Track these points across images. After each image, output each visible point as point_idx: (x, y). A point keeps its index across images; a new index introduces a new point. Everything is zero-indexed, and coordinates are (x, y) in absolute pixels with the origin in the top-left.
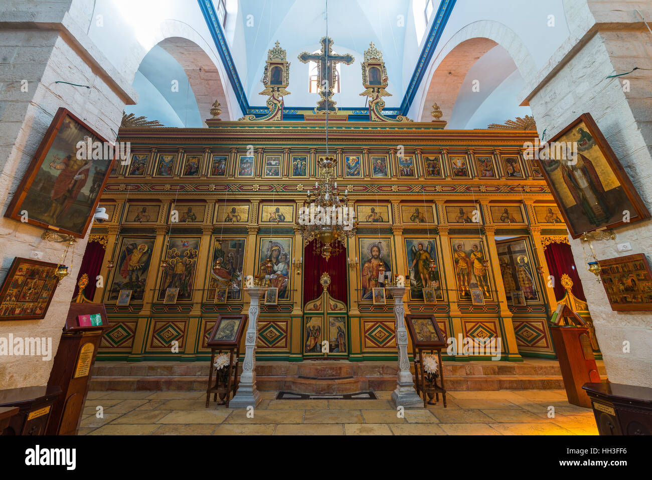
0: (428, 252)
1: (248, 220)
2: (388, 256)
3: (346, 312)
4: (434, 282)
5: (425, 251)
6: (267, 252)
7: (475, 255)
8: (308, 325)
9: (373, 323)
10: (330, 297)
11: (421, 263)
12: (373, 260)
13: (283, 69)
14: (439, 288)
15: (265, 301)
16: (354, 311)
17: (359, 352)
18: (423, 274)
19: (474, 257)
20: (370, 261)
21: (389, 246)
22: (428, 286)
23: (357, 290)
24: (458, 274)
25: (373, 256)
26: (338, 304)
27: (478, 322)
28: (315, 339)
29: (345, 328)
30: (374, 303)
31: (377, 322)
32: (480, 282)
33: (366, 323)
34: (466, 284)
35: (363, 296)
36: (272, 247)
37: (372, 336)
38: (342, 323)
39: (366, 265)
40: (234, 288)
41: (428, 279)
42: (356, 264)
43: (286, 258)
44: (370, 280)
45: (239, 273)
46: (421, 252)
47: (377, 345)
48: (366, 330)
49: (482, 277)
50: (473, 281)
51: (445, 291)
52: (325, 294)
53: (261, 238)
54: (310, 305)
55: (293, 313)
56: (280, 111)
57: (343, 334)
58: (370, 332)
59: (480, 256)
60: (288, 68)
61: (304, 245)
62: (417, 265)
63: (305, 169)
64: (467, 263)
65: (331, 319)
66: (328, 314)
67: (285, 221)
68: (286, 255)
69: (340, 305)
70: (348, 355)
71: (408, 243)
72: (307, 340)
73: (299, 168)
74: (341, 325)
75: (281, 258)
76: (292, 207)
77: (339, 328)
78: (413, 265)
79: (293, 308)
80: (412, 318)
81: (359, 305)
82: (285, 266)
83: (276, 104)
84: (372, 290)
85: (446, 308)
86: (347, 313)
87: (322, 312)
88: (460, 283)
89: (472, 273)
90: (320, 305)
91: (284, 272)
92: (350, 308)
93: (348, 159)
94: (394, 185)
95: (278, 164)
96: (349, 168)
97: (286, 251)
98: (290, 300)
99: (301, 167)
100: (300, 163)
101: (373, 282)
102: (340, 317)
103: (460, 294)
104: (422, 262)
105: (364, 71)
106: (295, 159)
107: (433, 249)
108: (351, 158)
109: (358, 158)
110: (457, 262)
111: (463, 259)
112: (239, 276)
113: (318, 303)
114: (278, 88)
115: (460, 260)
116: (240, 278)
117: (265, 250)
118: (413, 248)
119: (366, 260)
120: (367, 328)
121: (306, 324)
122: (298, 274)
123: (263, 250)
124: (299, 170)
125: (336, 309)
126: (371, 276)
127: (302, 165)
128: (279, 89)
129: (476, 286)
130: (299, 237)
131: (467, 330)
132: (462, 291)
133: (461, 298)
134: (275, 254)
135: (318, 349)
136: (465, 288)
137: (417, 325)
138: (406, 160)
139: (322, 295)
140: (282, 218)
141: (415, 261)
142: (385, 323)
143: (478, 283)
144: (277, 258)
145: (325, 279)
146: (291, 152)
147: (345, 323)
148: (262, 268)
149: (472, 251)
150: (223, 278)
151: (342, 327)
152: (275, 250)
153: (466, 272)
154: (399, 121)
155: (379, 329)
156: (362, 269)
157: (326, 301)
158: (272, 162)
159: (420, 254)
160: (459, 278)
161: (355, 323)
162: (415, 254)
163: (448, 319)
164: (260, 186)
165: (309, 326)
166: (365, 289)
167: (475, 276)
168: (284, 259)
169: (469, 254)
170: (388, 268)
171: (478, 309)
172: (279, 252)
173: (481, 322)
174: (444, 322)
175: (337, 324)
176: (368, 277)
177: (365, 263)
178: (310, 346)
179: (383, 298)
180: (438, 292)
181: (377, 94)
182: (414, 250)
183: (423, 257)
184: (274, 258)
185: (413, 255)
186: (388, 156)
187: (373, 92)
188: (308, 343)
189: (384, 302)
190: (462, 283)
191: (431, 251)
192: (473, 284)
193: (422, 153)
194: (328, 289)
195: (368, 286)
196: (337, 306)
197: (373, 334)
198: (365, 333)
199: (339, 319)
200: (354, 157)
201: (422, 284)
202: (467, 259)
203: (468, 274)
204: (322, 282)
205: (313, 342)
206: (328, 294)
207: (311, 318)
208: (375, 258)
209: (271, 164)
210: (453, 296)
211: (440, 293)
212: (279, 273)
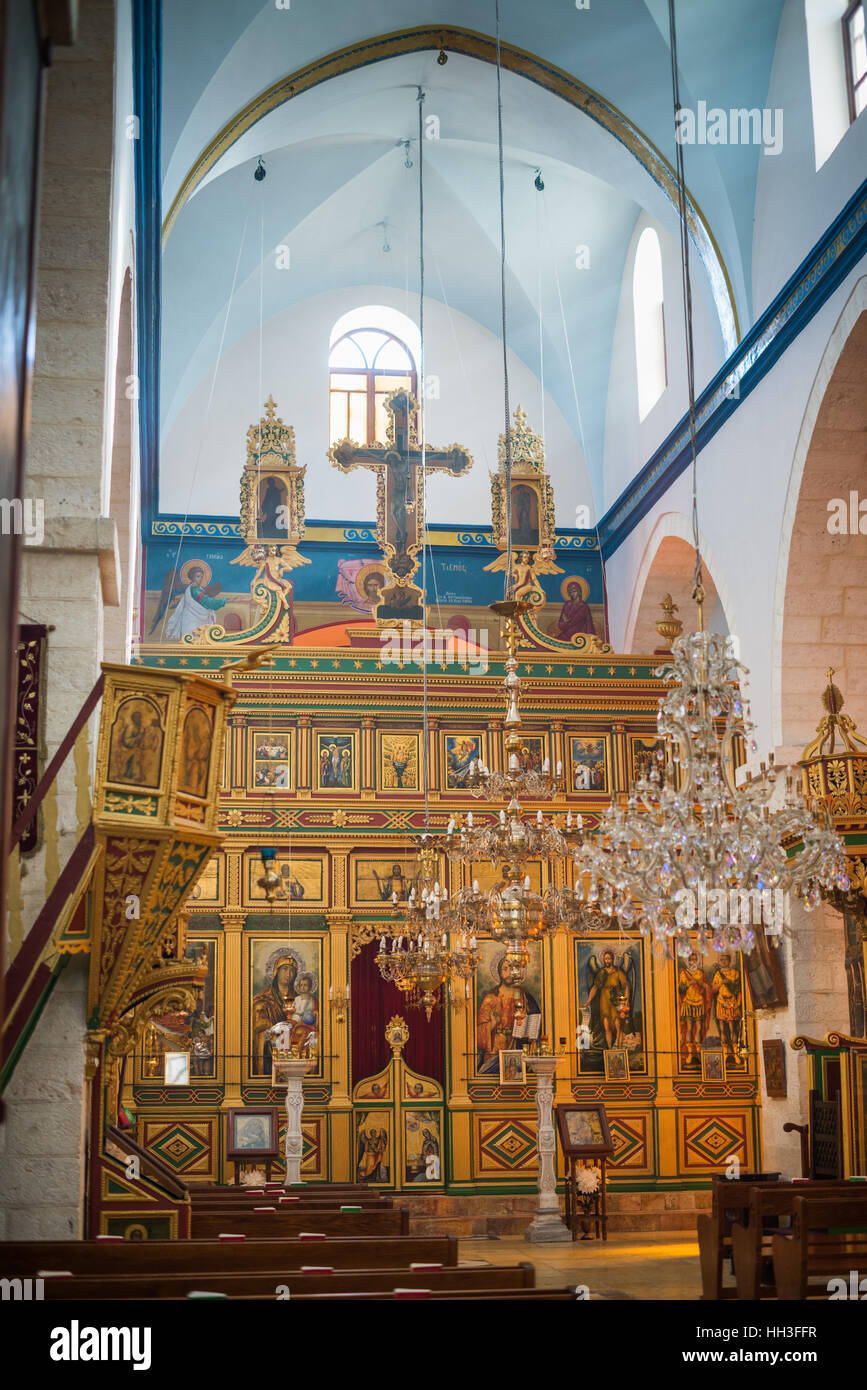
0: (623, 970)
1: (218, 896)
2: (537, 979)
3: (441, 1100)
4: (631, 1035)
5: (620, 968)
6: (267, 971)
7: (723, 976)
8: (361, 1129)
9: (498, 1123)
10: (408, 1070)
11: (607, 995)
12: (503, 990)
13: (288, 484)
14: (639, 1049)
15: (273, 1080)
16: (460, 1098)
17: (468, 1178)
18: (610, 1018)
19: (720, 980)
20: (495, 991)
21: (539, 956)
22: (616, 1044)
23: (466, 1055)
24: (683, 1019)
25: (503, 981)
26: (424, 1084)
27: (711, 1117)
28: (376, 1156)
29: (439, 1133)
30: (502, 1082)
31: (507, 1120)
32: (726, 1035)
33: (483, 1123)
34: (697, 1039)
35: (479, 1067)
36: (277, 962)
37: (496, 1150)
38: (434, 1123)
39: (488, 1000)
40: (199, 1051)
41: (618, 1030)
42: (467, 999)
43: (310, 985)
44: (494, 1033)
45: (207, 1020)
46: (609, 970)
47: (506, 1166)
48: (483, 1136)
49: (731, 1025)
50: (713, 1032)
51: (650, 1056)
52: (397, 1063)
53: (250, 939)
54: (365, 1087)
55: (331, 1104)
56: (286, 617)
57: (433, 1145)
58: (491, 1139)
59: (733, 979)
60: (300, 484)
61: (350, 955)
62: (596, 1000)
63: (349, 771)
64: (704, 995)
65: (410, 1116)
66: (403, 1104)
67: (304, 896)
68: (307, 978)
69: (430, 1086)
70: (446, 1186)
71: (582, 949)
72: (360, 1158)
73: (335, 765)
74: (432, 1127)
75: (299, 985)
76: (319, 863)
77: (427, 1133)
78: (590, 999)
79: (330, 1095)
80: (567, 1111)
81: (469, 1086)
82: (307, 1004)
83: (274, 593)
84: (498, 1053)
85: (648, 1092)
86: (444, 1104)
87: (391, 1100)
88: (684, 1038)
89: (712, 1016)
90: (385, 1086)
91: (308, 1017)
92: (451, 1093)
93: (452, 743)
94: (556, 813)
95: (283, 756)
96: (455, 767)
97: (310, 970)
98: (322, 1077)
99: (339, 765)
100: (336, 753)
101: (501, 1037)
102: (430, 1112)
103: (682, 1059)
104: (608, 992)
105: (498, 499)
106: (325, 743)
107: (634, 963)
108: (459, 740)
109: (476, 741)
110: (683, 992)
111: (699, 986)
112: (207, 1026)
113: (381, 1083)
114: (279, 546)
115: (690, 988)
116: (210, 1031)
117: (261, 966)
118: (592, 961)
119: (488, 989)
120: (485, 1132)
121: (358, 1125)
122: (341, 1021)
123: (258, 967)
124: (335, 770)
125: (422, 1095)
126: (498, 1024)
127: (341, 757)
128: (283, 549)
129: (716, 1042)
130: (338, 937)
131: (689, 1132)
132: (687, 1054)
133: (683, 1069)
134: (285, 975)
135: (384, 1176)
136: (694, 1047)
137: (573, 1120)
138: (590, 746)
139: (390, 1066)
140: (298, 889)
141: (593, 992)
142: (523, 1122)
143: (723, 1037)
144: (290, 985)
145: (397, 1032)
146: (314, 724)
147: (438, 1123)
148: (259, 1007)
149: (717, 968)
150: (173, 1030)
151: (434, 1132)
152: (285, 967)
153: (699, 1014)
154: (576, 648)
155: (511, 1133)
156: (478, 1009)
157: (400, 1079)
158: (268, 748)
159: (606, 974)
160: (684, 1027)
161: (460, 1122)
162: (595, 975)
163: (651, 1111)
164: (244, 814)
165: (364, 1132)
166: (483, 1053)
167: (718, 1021)
168: (306, 988)
169: (710, 973)
170: (533, 1005)
171: (714, 1091)
172: (295, 970)
173: (717, 1117)
174: (644, 1118)
175: (423, 1126)
176: (490, 1027)
177: (485, 994)
178: (365, 1170)
179: (520, 1070)
180: (637, 1058)
181: (528, 567)
182: (594, 966)
183: (613, 981)
184: (285, 985)
185: (591, 977)
186: (546, 736)
187: (518, 561)
188: (362, 1164)
189: (522, 1079)
190: (688, 1038)
191: (630, 968)
192: (710, 1038)
193: (628, 729)
194: (403, 1053)
195: (490, 1046)
196: (422, 1088)
197: (498, 1144)
198: (482, 1141)
199: (428, 1114)
200: (467, 739)
201: (606, 1042)
202: (706, 986)
203: (704, 1019)
204: (390, 1037)
205: (372, 1162)
206: (403, 1063)
207: (367, 1113)
208: (508, 985)
209: (266, 756)
210: (666, 1065)
211: (642, 1059)
212: (296, 1018)
